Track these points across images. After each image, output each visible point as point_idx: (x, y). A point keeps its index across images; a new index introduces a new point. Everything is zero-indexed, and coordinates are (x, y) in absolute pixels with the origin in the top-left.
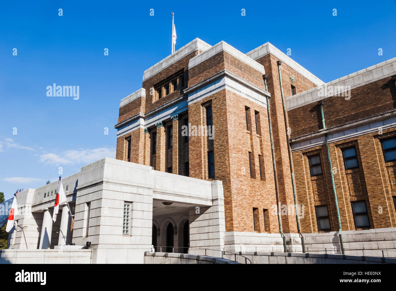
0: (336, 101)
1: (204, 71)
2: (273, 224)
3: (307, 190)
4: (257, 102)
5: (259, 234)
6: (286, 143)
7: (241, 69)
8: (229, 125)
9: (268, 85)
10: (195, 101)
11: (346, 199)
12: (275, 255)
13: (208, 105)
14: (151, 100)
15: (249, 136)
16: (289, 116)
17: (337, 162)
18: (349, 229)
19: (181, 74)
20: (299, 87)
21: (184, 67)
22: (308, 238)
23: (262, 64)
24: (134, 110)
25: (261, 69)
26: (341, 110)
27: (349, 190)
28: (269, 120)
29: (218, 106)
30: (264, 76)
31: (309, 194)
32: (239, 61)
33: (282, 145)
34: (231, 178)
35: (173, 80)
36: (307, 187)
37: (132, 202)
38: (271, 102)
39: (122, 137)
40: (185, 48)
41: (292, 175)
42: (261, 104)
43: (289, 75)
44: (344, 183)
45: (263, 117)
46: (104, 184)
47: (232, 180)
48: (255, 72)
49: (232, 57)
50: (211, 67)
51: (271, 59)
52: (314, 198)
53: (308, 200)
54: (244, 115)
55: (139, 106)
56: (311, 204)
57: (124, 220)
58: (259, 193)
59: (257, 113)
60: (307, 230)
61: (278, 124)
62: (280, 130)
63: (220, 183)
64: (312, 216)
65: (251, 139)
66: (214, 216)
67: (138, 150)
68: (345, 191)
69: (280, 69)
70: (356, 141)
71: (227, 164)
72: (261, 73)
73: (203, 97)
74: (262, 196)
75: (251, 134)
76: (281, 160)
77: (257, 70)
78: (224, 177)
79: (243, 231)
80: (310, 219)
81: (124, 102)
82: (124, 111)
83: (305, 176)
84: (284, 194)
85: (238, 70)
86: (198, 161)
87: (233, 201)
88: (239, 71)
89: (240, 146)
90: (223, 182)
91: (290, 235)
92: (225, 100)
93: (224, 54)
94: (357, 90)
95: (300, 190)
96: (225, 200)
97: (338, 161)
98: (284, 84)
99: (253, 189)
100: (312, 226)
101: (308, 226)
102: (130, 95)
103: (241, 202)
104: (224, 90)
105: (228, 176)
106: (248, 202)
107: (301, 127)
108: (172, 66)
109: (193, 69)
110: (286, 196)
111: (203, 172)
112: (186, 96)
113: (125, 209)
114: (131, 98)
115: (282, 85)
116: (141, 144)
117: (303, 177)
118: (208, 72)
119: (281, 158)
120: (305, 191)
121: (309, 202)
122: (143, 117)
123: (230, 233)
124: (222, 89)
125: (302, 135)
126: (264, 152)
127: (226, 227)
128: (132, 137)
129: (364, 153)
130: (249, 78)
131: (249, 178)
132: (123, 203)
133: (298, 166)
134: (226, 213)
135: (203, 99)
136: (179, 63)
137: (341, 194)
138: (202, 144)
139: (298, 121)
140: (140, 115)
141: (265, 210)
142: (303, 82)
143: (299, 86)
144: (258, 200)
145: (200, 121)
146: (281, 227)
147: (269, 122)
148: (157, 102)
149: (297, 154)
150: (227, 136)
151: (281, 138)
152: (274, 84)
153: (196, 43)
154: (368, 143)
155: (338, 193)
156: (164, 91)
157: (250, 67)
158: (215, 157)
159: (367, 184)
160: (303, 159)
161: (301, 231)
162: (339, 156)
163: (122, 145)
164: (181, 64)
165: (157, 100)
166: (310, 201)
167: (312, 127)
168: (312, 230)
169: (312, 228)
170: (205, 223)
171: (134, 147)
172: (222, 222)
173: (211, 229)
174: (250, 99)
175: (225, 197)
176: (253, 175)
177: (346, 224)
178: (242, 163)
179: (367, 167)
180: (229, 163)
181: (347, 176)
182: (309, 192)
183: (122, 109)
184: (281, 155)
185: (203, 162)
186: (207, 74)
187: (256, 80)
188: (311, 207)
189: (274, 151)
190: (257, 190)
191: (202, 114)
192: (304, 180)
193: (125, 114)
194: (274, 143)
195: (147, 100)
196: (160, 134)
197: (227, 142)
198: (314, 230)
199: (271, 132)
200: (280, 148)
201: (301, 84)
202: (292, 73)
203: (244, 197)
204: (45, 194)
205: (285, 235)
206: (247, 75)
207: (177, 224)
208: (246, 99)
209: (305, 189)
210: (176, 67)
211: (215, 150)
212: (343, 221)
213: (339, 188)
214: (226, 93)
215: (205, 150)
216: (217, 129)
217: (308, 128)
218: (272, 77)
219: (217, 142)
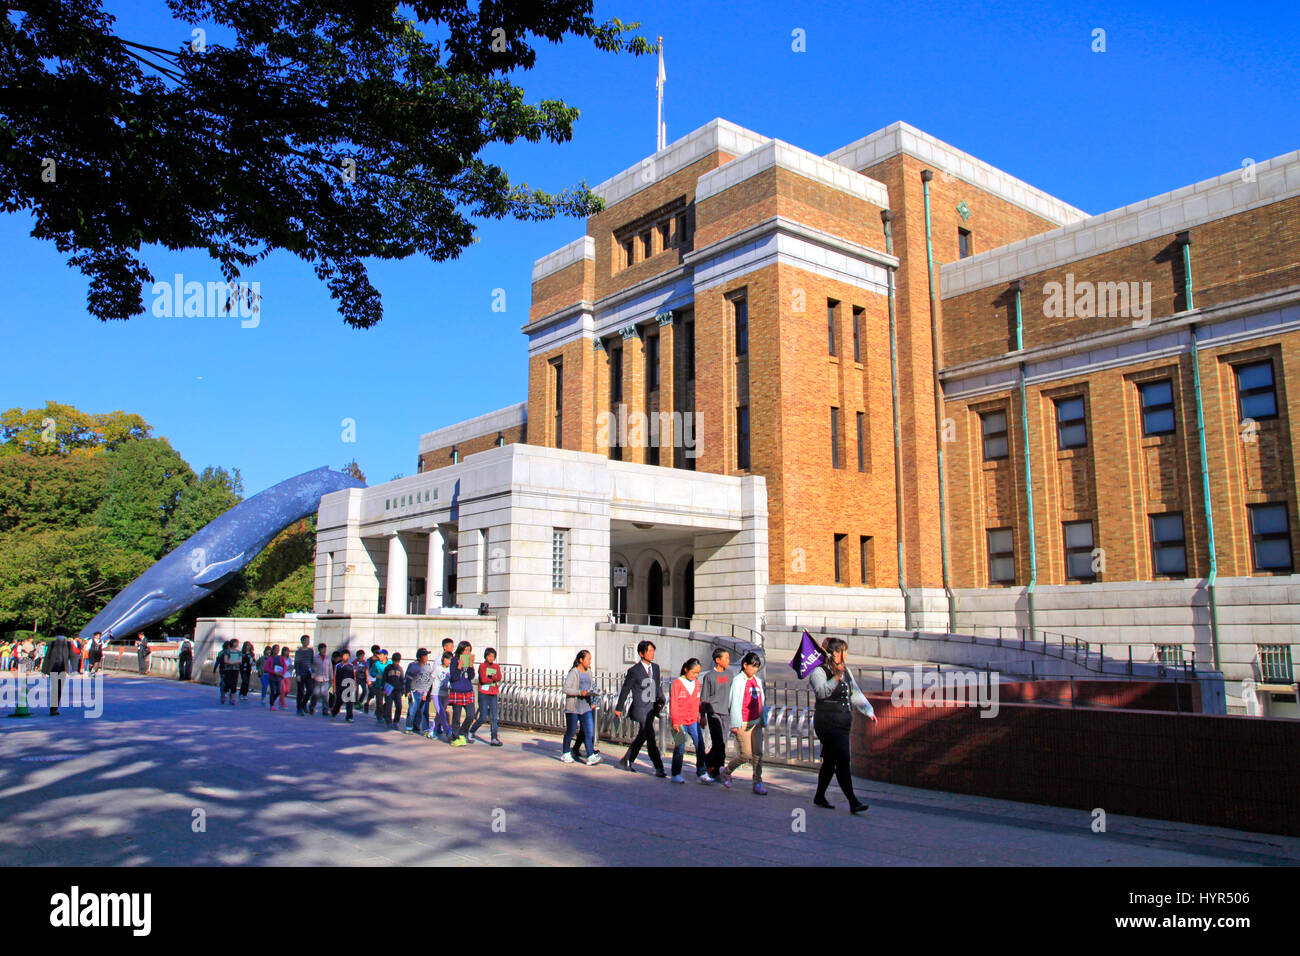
1: (730, 213)
2: (883, 568)
3: (972, 493)
4: (860, 284)
5: (846, 591)
6: (930, 382)
7: (820, 205)
8: (783, 351)
9: (895, 235)
10: (709, 285)
11: (1053, 516)
12: (859, 633)
13: (739, 298)
14: (609, 267)
15: (834, 370)
16: (944, 311)
17: (1040, 431)
18: (1052, 582)
19: (677, 208)
20: (982, 230)
21: (686, 192)
22: (963, 598)
23: (881, 180)
24: (569, 292)
25: (876, 193)
27: (1062, 495)
28: (891, 325)
29: (762, 304)
30: (883, 213)
31: (977, 502)
32: (817, 185)
33: (918, 386)
34: (784, 470)
35: (660, 220)
36: (972, 484)
37: (568, 529)
38: (898, 280)
39: (541, 356)
40: (689, 142)
41: (939, 458)
42: (872, 288)
43: (956, 201)
44: (1051, 480)
45: (877, 319)
46: (514, 497)
47: (786, 475)
48: (858, 208)
49: (800, 178)
50: (748, 205)
51: (905, 167)
52: (986, 511)
53: (973, 515)
54: (825, 321)
55: (579, 283)
56: (978, 524)
57: (555, 563)
58: (851, 502)
59: (857, 311)
60: (965, 582)
61: (913, 336)
62: (917, 351)
63: (759, 482)
64: (979, 550)
65: (841, 377)
66: (745, 551)
67: (581, 392)
68: (1052, 499)
69: (928, 192)
70: (1086, 384)
71: (777, 441)
72: (876, 207)
73: (729, 277)
74: (860, 508)
75: (840, 365)
76: (914, 423)
77: (866, 200)
78: (769, 468)
79: (806, 583)
80: (972, 558)
81: (543, 267)
82: (542, 290)
83: (970, 460)
84: (915, 501)
85: (813, 209)
86: (716, 428)
87: (786, 522)
88: (815, 211)
89: (809, 397)
90: (767, 478)
91: (923, 592)
92: (777, 291)
93: (777, 173)
94: (1100, 260)
95: (957, 492)
96: (769, 519)
97: (1043, 428)
98: (937, 229)
99: (838, 494)
100: (975, 572)
101: (969, 572)
102: (557, 251)
103: (805, 523)
104: (776, 265)
105: (778, 466)
106: (824, 521)
107: (970, 341)
108: (656, 185)
109: (706, 202)
110: (920, 505)
111: (726, 454)
112: (690, 270)
113: (555, 542)
114: (558, 260)
115: (929, 235)
116: (586, 378)
117: (966, 461)
118: (740, 217)
119: (912, 418)
120: (967, 495)
121: (973, 519)
122: (589, 312)
123: (777, 588)
124: (770, 261)
125: (970, 363)
126: (871, 406)
127: (770, 575)
128: (565, 358)
129: (1100, 415)
130: (841, 227)
131: (830, 469)
132: (552, 531)
133: (957, 437)
134: (770, 545)
135: (728, 282)
136: (674, 179)
137: (1042, 503)
138: (725, 391)
139: (963, 327)
140: (584, 306)
141: (864, 539)
142: (996, 214)
143: (983, 227)
144: (849, 516)
145: (722, 335)
146: (904, 574)
147: (891, 330)
148: (622, 276)
149: (957, 406)
150: (778, 375)
151: (916, 370)
152: (909, 233)
153: (716, 132)
154: (1111, 390)
155: (1036, 502)
156: (639, 245)
157: (846, 197)
158: (751, 421)
159: (1097, 486)
160: (968, 420)
161: (950, 584)
162: (1047, 418)
163: (543, 374)
164: (679, 183)
165: (622, 268)
166: (977, 518)
167: (994, 345)
168: (976, 582)
169: (976, 577)
170: (726, 566)
171: (570, 385)
172: (762, 564)
173: (737, 578)
174: (840, 278)
175: (769, 511)
176: (838, 459)
177: (1046, 572)
178: (814, 435)
179: (1103, 445)
180: (781, 437)
181: (1060, 464)
182: (976, 496)
184: (913, 410)
185: (725, 430)
186: (736, 223)
187: (860, 229)
188: (978, 531)
189: (898, 401)
190: (848, 495)
191: (724, 318)
192: (966, 468)
193: (545, 299)
194: (901, 381)
195: (598, 268)
196: (631, 355)
197: (778, 390)
199: (895, 356)
200: (912, 395)
201: (990, 221)
202: (965, 195)
203: (812, 511)
204: (388, 502)
205: (911, 592)
206: (838, 219)
207: (671, 564)
208: (830, 280)
209: (967, 490)
210: (668, 191)
211: (753, 406)
212: (1040, 565)
213: (1040, 491)
214: (780, 272)
215: (730, 404)
216: (758, 358)
217: (985, 345)
218: (904, 217)
219: (756, 388)
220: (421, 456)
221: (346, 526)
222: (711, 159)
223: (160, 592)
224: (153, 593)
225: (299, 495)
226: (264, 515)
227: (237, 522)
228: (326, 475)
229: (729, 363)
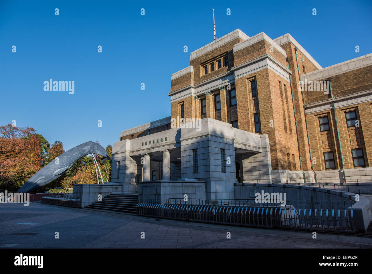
0: (342, 78)
1: (247, 54)
2: (297, 165)
4: (284, 78)
5: (291, 172)
6: (303, 108)
8: (272, 95)
9: (290, 65)
10: (241, 76)
11: (348, 147)
13: (253, 79)
14: (199, 74)
18: (350, 168)
19: (224, 55)
20: (306, 67)
21: (227, 50)
22: (319, 174)
24: (185, 82)
25: (284, 53)
26: (345, 85)
27: (350, 141)
28: (291, 91)
29: (262, 81)
33: (301, 109)
34: (275, 132)
35: (218, 59)
36: (318, 139)
37: (224, 149)
38: (292, 78)
39: (176, 102)
40: (228, 36)
41: (307, 131)
42: (286, 79)
43: (301, 58)
44: (346, 137)
45: (288, 89)
46: (209, 137)
48: (281, 56)
49: (269, 44)
50: (254, 52)
51: (291, 46)
52: (323, 147)
54: (279, 87)
55: (189, 79)
56: (321, 151)
58: (289, 144)
59: (285, 85)
60: (318, 169)
61: (298, 95)
63: (266, 136)
64: (322, 159)
65: (283, 105)
66: (264, 159)
67: (191, 112)
68: (347, 142)
69: (296, 54)
70: (357, 107)
71: (272, 123)
72: (285, 57)
74: (291, 145)
75: (283, 102)
76: (301, 120)
77: (282, 54)
78: (269, 132)
79: (283, 169)
80: (320, 161)
81: (175, 76)
82: (174, 83)
83: (317, 132)
84: (304, 144)
85: (273, 54)
86: (246, 120)
87: (277, 149)
89: (278, 110)
90: (269, 135)
91: (308, 172)
92: (268, 76)
93: (265, 41)
94: (358, 71)
96: (271, 148)
97: (342, 121)
98: (299, 65)
99: (287, 141)
100: (321, 166)
101: (319, 166)
102: (180, 71)
103: (281, 150)
104: (267, 69)
105: (273, 131)
106: (284, 149)
107: (313, 96)
108: (216, 49)
109: (238, 52)
111: (250, 128)
112: (232, 72)
113: (221, 154)
114: (181, 73)
116: (193, 108)
117: (315, 132)
118: (252, 55)
120: (316, 142)
123: (275, 171)
124: (264, 68)
125: (314, 103)
126: (290, 115)
127: (272, 167)
128: (185, 102)
129: (363, 116)
131: (284, 133)
133: (311, 125)
135: (248, 75)
136: (223, 47)
137: (344, 144)
138: (249, 108)
139: (311, 92)
140: (192, 86)
141: (293, 155)
142: (308, 63)
144: (289, 148)
145: (247, 91)
146: (302, 167)
147: (292, 93)
148: (204, 77)
149: (310, 116)
150: (271, 102)
151: (300, 104)
152: (294, 64)
153: (238, 32)
154: (366, 109)
155: (342, 143)
156: (209, 67)
157: (279, 52)
158: (261, 118)
160: (315, 120)
161: (314, 170)
162: (343, 118)
163: (176, 108)
164: (225, 48)
165: (203, 75)
166: (320, 149)
167: (322, 97)
170: (256, 164)
171: (187, 110)
173: (261, 168)
174: (281, 75)
175: (270, 146)
176: (286, 130)
177: (348, 165)
179: (365, 125)
181: (348, 132)
182: (319, 142)
183: (174, 81)
184: (301, 116)
185: (250, 121)
186: (250, 57)
187: (283, 62)
188: (321, 153)
189: (295, 114)
190: (289, 141)
191: (247, 86)
192: (316, 134)
193: (176, 85)
194: (296, 108)
195: (195, 75)
196: (209, 100)
197: (271, 107)
198: (323, 169)
199: (293, 100)
200: (300, 112)
201: (307, 65)
202: (303, 57)
203: (282, 146)
204: (142, 144)
205: (305, 172)
208: (278, 75)
209: (316, 140)
210: (221, 50)
211: (261, 112)
212: (345, 162)
213: (344, 140)
214: (269, 71)
215: (251, 112)
216: (262, 98)
217: (319, 97)
218: (293, 60)
219: (262, 107)
220: (121, 137)
221: (125, 152)
222: (237, 40)
223: (43, 178)
224: (41, 178)
225: (84, 149)
226: (74, 155)
227: (66, 157)
228: (91, 143)
229: (250, 100)
